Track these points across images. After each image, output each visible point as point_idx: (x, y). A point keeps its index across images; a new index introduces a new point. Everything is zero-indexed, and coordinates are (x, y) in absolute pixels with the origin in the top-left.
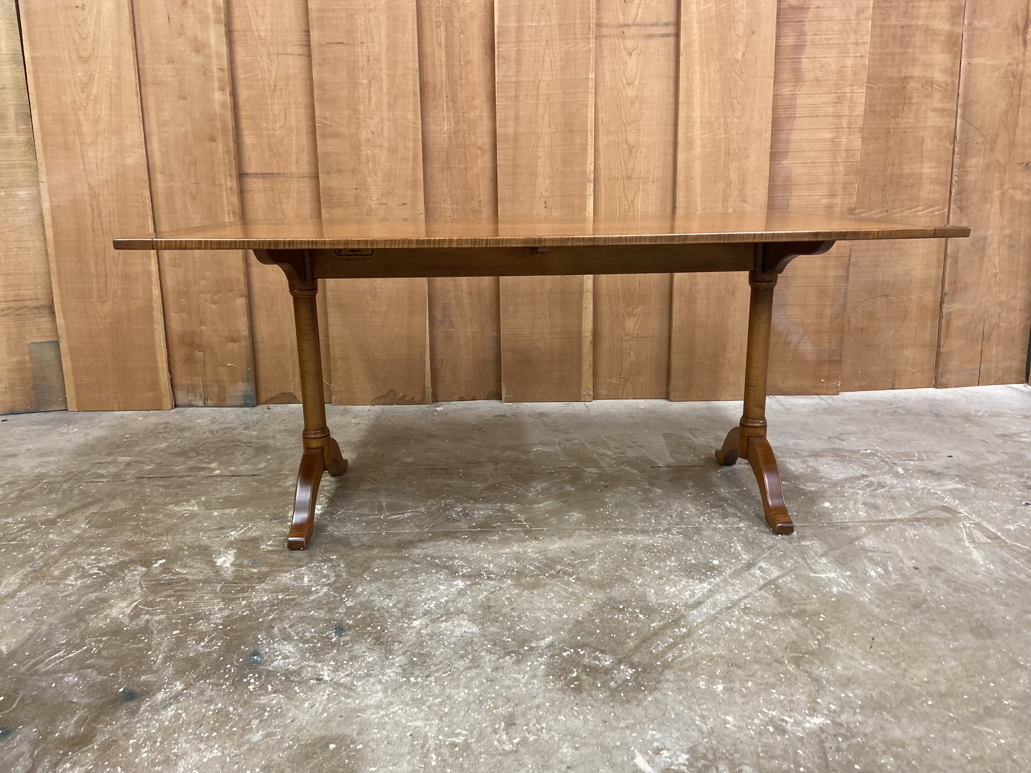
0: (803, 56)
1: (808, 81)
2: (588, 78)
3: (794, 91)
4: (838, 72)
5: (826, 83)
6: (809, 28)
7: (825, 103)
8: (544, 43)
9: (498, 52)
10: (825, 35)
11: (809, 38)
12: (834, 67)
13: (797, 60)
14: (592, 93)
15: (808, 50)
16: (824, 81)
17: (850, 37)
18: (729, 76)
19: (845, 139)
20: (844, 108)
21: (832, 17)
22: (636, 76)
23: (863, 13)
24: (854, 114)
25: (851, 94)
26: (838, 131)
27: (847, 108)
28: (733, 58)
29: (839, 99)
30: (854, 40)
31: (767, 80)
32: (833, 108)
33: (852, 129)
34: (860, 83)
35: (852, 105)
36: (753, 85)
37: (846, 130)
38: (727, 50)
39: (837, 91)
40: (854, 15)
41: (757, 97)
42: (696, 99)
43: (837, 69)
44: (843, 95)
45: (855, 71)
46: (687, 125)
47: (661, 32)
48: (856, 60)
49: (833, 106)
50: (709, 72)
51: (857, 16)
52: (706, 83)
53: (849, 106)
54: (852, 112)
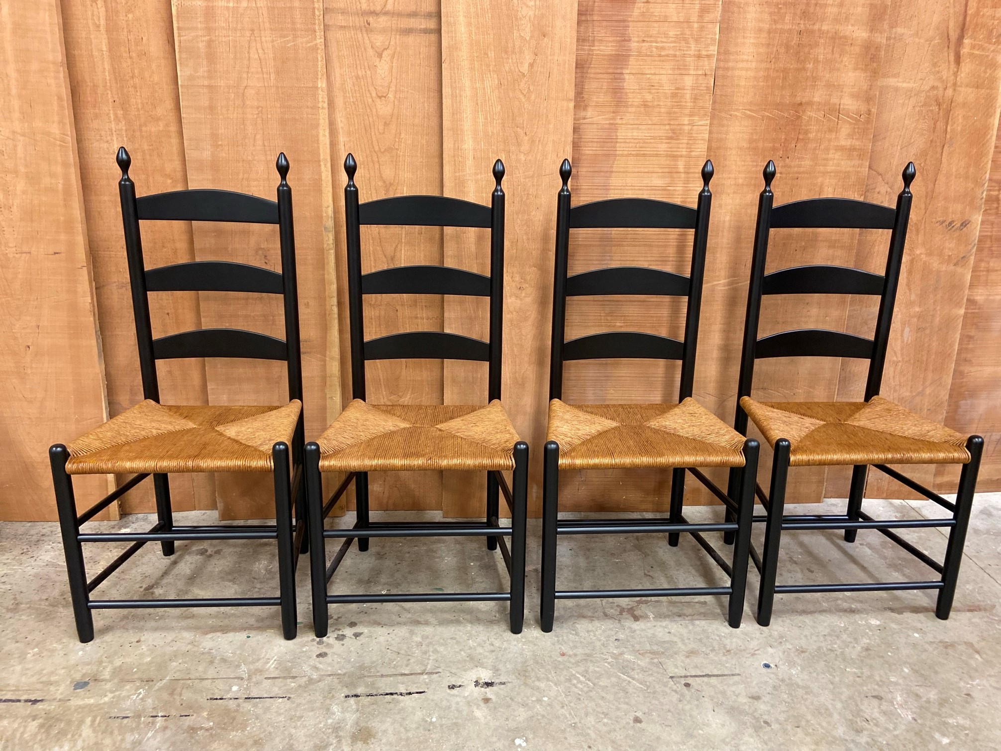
0: (625, 71)
1: (632, 106)
2: (317, 88)
3: (614, 119)
4: (674, 95)
5: (657, 110)
6: (635, 31)
7: (654, 138)
8: (248, 34)
9: (180, 42)
10: (657, 42)
11: (634, 45)
12: (668, 88)
13: (617, 77)
14: (323, 108)
15: (632, 61)
16: (653, 107)
17: (690, 47)
18: (511, 95)
19: (681, 188)
20: (681, 146)
21: (666, 16)
22: (389, 87)
23: (708, 12)
24: (693, 154)
25: (690, 127)
26: (672, 177)
27: (684, 146)
28: (517, 70)
29: (674, 133)
30: (695, 51)
31: (565, 104)
32: (666, 145)
33: (691, 175)
34: (702, 112)
35: (690, 142)
36: (545, 111)
37: (683, 175)
38: (508, 58)
39: (672, 122)
40: (696, 15)
41: (551, 126)
42: (467, 125)
43: (671, 91)
44: (679, 127)
45: (696, 95)
46: (455, 161)
47: (423, 27)
48: (697, 80)
49: (666, 143)
50: (484, 88)
51: (701, 16)
52: (479, 104)
53: (687, 144)
54: (691, 151)
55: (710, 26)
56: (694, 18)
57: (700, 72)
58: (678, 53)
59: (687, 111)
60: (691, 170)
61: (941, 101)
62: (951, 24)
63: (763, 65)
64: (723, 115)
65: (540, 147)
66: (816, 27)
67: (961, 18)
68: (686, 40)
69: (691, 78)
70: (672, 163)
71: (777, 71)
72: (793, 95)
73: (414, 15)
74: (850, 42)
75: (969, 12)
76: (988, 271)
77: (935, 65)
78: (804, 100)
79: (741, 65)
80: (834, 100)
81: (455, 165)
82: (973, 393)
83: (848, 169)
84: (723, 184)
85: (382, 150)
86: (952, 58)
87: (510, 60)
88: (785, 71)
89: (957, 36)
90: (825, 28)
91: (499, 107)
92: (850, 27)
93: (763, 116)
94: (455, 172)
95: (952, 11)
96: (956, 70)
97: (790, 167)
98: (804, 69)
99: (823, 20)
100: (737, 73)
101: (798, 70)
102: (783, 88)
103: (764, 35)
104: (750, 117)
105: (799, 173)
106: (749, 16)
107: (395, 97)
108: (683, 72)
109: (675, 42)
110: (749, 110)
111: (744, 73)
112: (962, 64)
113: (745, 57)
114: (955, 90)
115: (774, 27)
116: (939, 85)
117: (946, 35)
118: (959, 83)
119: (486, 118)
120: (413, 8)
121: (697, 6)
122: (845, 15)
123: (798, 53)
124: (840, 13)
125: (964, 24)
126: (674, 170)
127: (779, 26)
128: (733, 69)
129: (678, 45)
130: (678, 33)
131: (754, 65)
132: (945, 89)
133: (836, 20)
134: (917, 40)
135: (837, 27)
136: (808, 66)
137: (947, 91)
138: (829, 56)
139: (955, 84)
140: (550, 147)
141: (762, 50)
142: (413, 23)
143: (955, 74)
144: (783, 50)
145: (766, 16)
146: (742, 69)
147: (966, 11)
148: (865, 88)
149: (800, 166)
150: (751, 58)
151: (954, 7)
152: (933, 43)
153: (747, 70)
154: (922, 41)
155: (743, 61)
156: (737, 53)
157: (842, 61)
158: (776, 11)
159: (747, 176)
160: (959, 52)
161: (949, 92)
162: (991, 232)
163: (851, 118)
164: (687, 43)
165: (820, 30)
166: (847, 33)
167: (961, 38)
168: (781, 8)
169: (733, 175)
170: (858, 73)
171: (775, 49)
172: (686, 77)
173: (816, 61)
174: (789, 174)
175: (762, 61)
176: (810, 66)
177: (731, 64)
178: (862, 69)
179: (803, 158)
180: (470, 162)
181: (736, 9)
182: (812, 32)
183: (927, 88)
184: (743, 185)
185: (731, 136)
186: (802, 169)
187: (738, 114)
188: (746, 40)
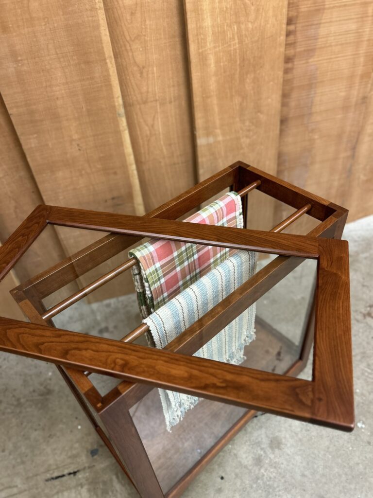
81: (198, 43)
85: (133, 38)
180: (210, 38)
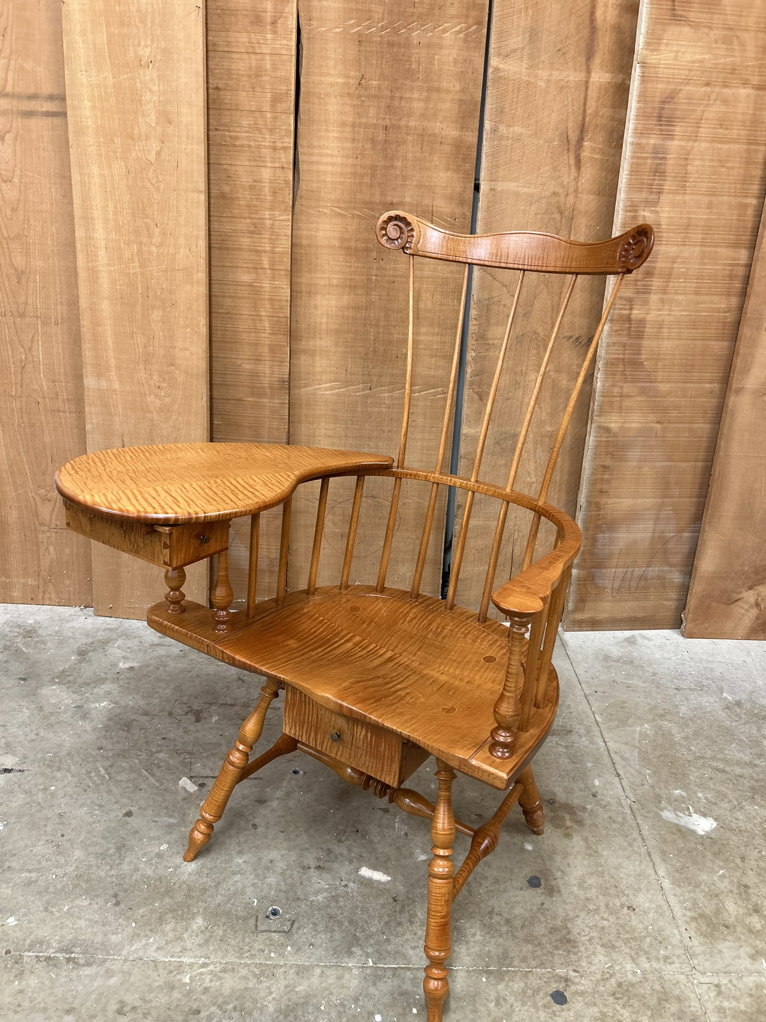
1: (211, 196)
4: (252, 188)
5: (236, 202)
7: (236, 231)
10: (230, 131)
12: (245, 180)
16: (232, 199)
17: (265, 138)
18: (140, 184)
19: (268, 285)
20: (263, 241)
21: (237, 105)
22: (14, 171)
23: (281, 102)
24: (277, 249)
25: (271, 222)
26: (257, 273)
27: (267, 241)
28: (144, 158)
29: (256, 227)
30: (270, 142)
31: (195, 195)
32: (249, 240)
33: (277, 272)
34: (283, 207)
35: (273, 237)
36: (175, 203)
37: (268, 272)
38: (135, 145)
39: (252, 216)
40: (269, 104)
41: (183, 218)
42: (97, 213)
43: (250, 183)
44: (260, 221)
45: (274, 188)
46: (87, 250)
47: (44, 109)
48: (275, 173)
49: (248, 237)
50: (112, 176)
51: (273, 106)
52: (108, 193)
53: (270, 239)
54: (274, 247)
55: (284, 116)
56: (267, 107)
57: (277, 165)
58: (252, 144)
59: (267, 205)
60: (277, 267)
61: (563, 208)
62: (571, 125)
63: (350, 161)
64: (312, 211)
65: (172, 240)
66: (403, 123)
67: (580, 118)
68: (259, 130)
69: (269, 170)
70: (257, 258)
71: (365, 168)
72: (383, 194)
73: (34, 97)
74: (439, 140)
75: (589, 112)
76: (621, 396)
77: (555, 168)
78: (395, 200)
79: (325, 160)
80: (426, 201)
82: (612, 525)
83: (445, 275)
84: (317, 284)
86: (572, 161)
87: (137, 148)
88: (374, 168)
89: (576, 138)
90: (412, 124)
91: (128, 196)
92: (438, 124)
93: (353, 215)
94: (88, 262)
95: (570, 110)
96: (576, 175)
97: (385, 269)
98: (392, 166)
99: (409, 115)
100: (322, 168)
101: (386, 167)
102: (371, 186)
103: (348, 129)
104: (340, 215)
105: (395, 277)
106: (330, 108)
107: (21, 182)
108: (261, 164)
109: (248, 132)
110: (339, 208)
111: (329, 168)
112: (583, 169)
113: (329, 152)
114: (576, 197)
115: (358, 120)
116: (561, 191)
117: (565, 136)
118: (580, 190)
119: (116, 207)
120: (32, 90)
121: (269, 95)
122: (432, 111)
123: (386, 149)
124: (427, 109)
125: (583, 125)
126: (259, 266)
127: (363, 120)
128: (318, 163)
129: (252, 135)
130: (252, 122)
131: (339, 160)
132: (567, 195)
133: (423, 116)
134: (536, 141)
135: (425, 124)
136: (397, 164)
137: (568, 198)
138: (418, 155)
139: (576, 191)
140: (182, 241)
141: (348, 145)
142: (33, 105)
143: (576, 180)
144: (368, 146)
145: (348, 109)
146: (327, 164)
147: (585, 111)
148: (458, 189)
149: (395, 269)
150: (336, 152)
151: (573, 106)
152: (552, 145)
153: (333, 165)
154: (541, 142)
155: (327, 155)
156: (320, 147)
157: (432, 160)
158: (359, 103)
159: (340, 276)
160: (579, 155)
161: (571, 198)
162: (624, 354)
163: (445, 221)
164: (261, 133)
165: (407, 126)
166: (437, 131)
167: (581, 140)
168: (364, 101)
169: (326, 276)
170: (449, 174)
171: (360, 145)
172: (263, 169)
173: (405, 159)
174: (385, 276)
175: (347, 157)
176: (399, 164)
177: (315, 159)
178: (454, 170)
179: (397, 261)
181: (316, 100)
182: (398, 128)
183: (548, 193)
184: (337, 286)
185: (321, 234)
186: (398, 273)
187: (326, 211)
188: (329, 134)
